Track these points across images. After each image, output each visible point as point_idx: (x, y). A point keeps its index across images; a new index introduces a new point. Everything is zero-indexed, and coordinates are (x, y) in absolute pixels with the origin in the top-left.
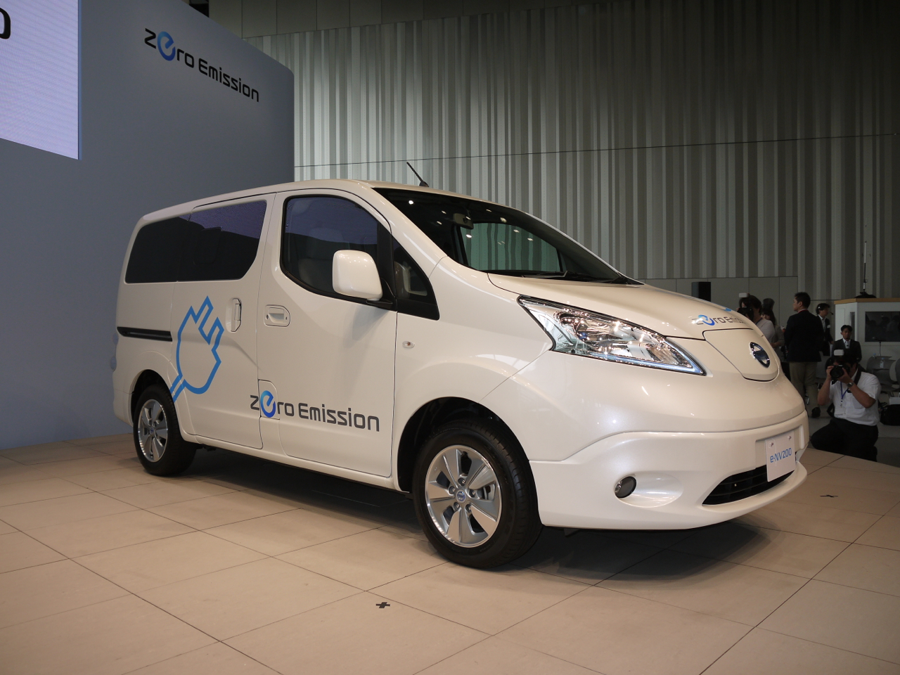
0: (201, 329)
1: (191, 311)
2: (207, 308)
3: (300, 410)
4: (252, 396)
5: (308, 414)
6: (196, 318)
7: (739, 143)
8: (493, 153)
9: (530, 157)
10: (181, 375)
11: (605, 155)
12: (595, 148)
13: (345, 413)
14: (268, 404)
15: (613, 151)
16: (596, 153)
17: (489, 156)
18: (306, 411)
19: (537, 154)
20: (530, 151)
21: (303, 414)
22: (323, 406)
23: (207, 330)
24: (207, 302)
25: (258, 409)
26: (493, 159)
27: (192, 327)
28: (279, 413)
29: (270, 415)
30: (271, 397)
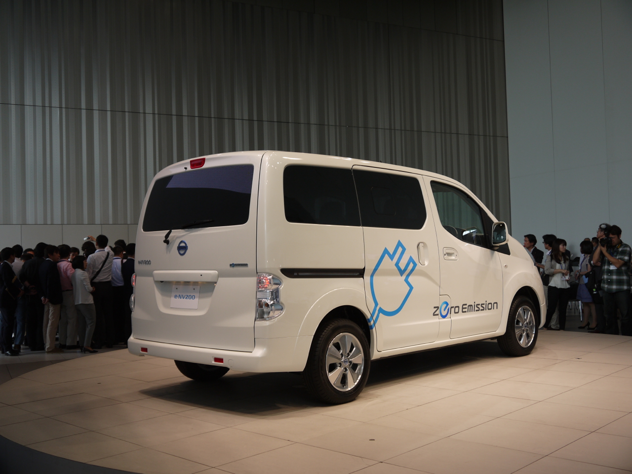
0: (397, 265)
1: (386, 251)
2: (400, 249)
3: (463, 308)
4: (435, 307)
5: (466, 310)
6: (392, 257)
7: (251, 120)
8: (47, 104)
9: (84, 112)
10: (376, 304)
11: (149, 118)
12: (141, 111)
13: (484, 304)
14: (445, 310)
15: (157, 116)
16: (142, 115)
17: (44, 106)
18: (466, 308)
19: (90, 110)
20: (83, 106)
21: (464, 310)
22: (475, 303)
23: (402, 265)
24: (399, 244)
25: (438, 315)
26: (47, 109)
27: (388, 264)
28: (450, 314)
29: (444, 317)
30: (447, 304)
